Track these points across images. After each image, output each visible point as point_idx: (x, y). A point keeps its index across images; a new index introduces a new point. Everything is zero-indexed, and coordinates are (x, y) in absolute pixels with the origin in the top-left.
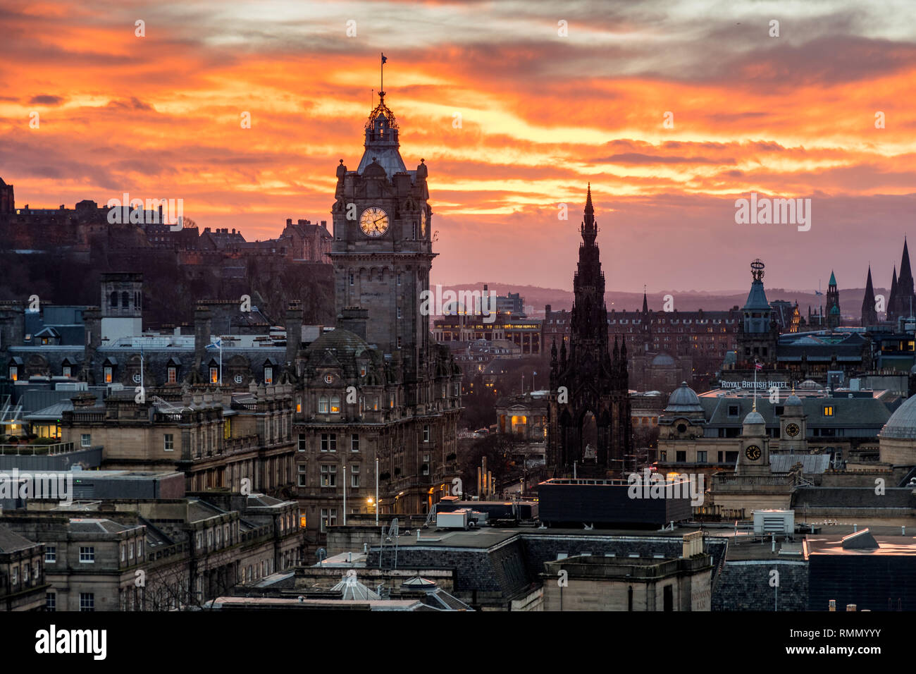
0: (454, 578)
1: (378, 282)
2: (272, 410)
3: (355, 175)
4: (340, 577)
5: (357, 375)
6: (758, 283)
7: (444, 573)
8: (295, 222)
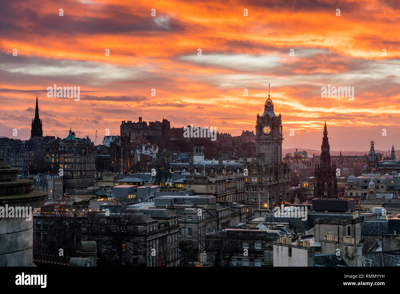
0: (289, 224)
1: (268, 146)
2: (239, 180)
3: (262, 117)
4: (258, 224)
5: (262, 171)
6: (372, 147)
7: (287, 223)
8: (245, 131)
